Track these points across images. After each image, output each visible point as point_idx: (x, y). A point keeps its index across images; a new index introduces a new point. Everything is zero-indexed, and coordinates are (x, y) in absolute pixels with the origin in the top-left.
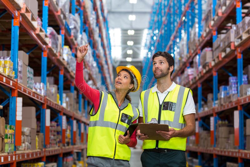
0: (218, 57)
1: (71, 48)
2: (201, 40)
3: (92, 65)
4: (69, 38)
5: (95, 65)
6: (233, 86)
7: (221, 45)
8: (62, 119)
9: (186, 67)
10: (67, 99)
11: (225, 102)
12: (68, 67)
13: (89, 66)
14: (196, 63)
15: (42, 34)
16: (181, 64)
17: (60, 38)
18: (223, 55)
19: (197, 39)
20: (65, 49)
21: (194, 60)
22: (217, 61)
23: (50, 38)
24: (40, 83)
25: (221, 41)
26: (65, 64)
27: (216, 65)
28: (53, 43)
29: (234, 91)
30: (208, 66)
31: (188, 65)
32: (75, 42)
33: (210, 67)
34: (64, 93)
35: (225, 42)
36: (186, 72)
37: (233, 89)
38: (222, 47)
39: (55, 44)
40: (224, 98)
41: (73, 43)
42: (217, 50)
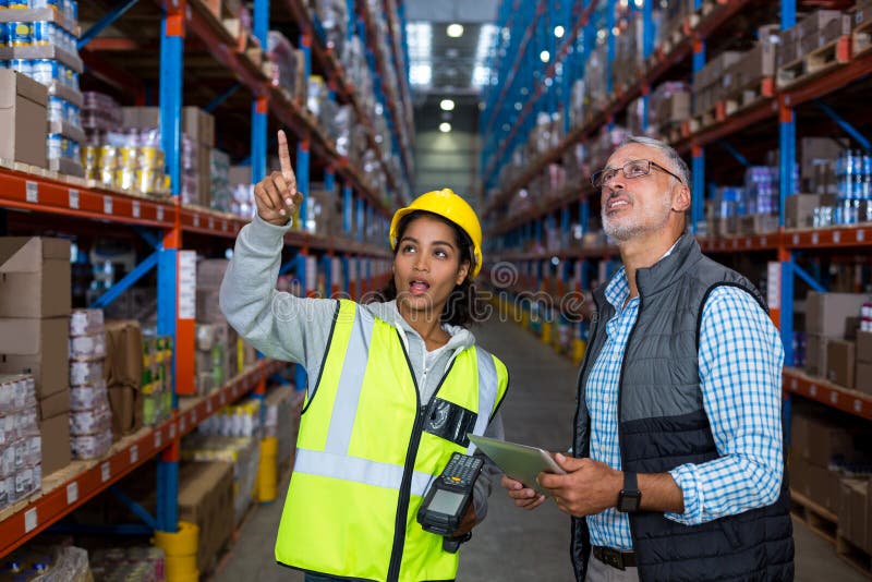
0: (713, 113)
1: (326, 79)
2: (654, 62)
3: (374, 115)
4: (321, 55)
5: (379, 110)
6: (761, 192)
7: (727, 81)
8: (305, 265)
9: (604, 123)
10: (318, 210)
11: (732, 230)
12: (319, 129)
13: (366, 116)
14: (636, 117)
15: (254, 54)
16: (591, 116)
17: (301, 57)
18: (731, 108)
19: (640, 58)
20: (315, 84)
21: (631, 109)
22: (707, 121)
23: (276, 61)
24: (247, 185)
25: (728, 71)
26: (313, 122)
27: (703, 131)
28: (283, 76)
29: (764, 205)
30: (679, 131)
31: (610, 119)
32: (338, 63)
33: (685, 134)
34: (310, 195)
35: (739, 75)
36: (604, 138)
37: (760, 201)
38: (729, 87)
39: (288, 76)
40: (729, 220)
41: (332, 68)
42: (708, 94)
